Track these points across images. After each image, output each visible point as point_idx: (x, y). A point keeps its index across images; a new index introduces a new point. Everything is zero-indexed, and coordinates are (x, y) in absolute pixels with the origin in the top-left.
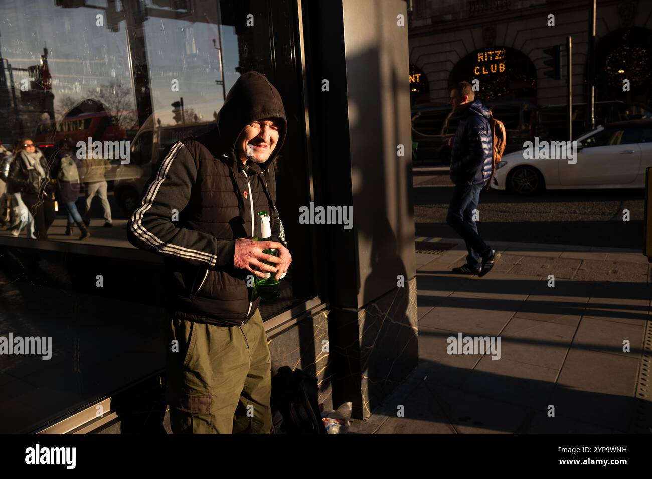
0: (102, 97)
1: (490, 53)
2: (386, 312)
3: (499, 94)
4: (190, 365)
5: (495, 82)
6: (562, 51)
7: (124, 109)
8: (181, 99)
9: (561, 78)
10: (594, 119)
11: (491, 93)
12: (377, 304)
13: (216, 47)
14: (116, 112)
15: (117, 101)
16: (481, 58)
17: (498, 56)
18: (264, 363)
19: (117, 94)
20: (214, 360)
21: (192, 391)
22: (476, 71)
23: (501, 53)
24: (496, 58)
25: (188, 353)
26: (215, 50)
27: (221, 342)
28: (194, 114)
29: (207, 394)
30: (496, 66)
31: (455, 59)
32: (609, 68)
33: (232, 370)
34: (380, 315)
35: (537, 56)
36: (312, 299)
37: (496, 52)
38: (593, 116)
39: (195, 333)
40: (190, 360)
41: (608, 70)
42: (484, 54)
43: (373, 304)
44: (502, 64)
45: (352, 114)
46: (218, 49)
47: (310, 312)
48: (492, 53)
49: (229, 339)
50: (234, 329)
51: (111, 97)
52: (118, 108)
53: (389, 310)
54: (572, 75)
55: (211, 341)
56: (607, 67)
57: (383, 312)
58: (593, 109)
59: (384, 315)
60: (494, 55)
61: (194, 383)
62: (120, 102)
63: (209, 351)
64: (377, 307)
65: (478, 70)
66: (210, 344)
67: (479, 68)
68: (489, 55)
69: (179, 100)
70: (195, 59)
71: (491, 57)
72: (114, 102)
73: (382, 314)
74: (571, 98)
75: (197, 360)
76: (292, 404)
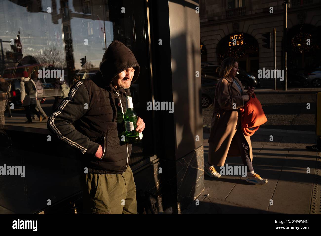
0: (46, 55)
1: (236, 35)
2: (189, 162)
3: (241, 56)
4: (98, 197)
5: (238, 49)
6: (271, 35)
7: (56, 61)
8: (85, 57)
9: (271, 48)
10: (286, 68)
11: (237, 55)
12: (185, 158)
13: (103, 31)
14: (53, 63)
15: (53, 57)
16: (232, 38)
17: (240, 37)
18: (133, 191)
19: (53, 54)
20: (111, 193)
21: (100, 211)
22: (229, 44)
23: (241, 35)
24: (239, 38)
25: (97, 191)
26: (102, 33)
27: (113, 183)
28: (91, 64)
29: (107, 211)
30: (239, 42)
31: (219, 38)
32: (293, 43)
33: (119, 197)
34: (186, 164)
35: (259, 37)
36: (153, 156)
37: (239, 35)
38: (286, 67)
39: (100, 180)
40: (98, 195)
41: (293, 44)
42: (233, 36)
43: (183, 158)
44: (242, 41)
45: (173, 65)
46: (103, 32)
47: (152, 163)
48: (237, 36)
49: (117, 181)
50: (119, 175)
51: (50, 55)
52: (54, 60)
53: (190, 161)
54: (276, 47)
55: (108, 183)
56: (292, 43)
57: (187, 162)
58: (286, 63)
59: (188, 164)
60: (238, 37)
61: (101, 207)
62: (54, 58)
63: (107, 189)
64: (185, 160)
65: (230, 44)
66: (108, 185)
67: (231, 43)
68: (236, 37)
69: (84, 57)
70: (93, 37)
71: (237, 38)
72: (52, 58)
73: (187, 163)
74: (275, 58)
75: (102, 194)
76: (144, 208)
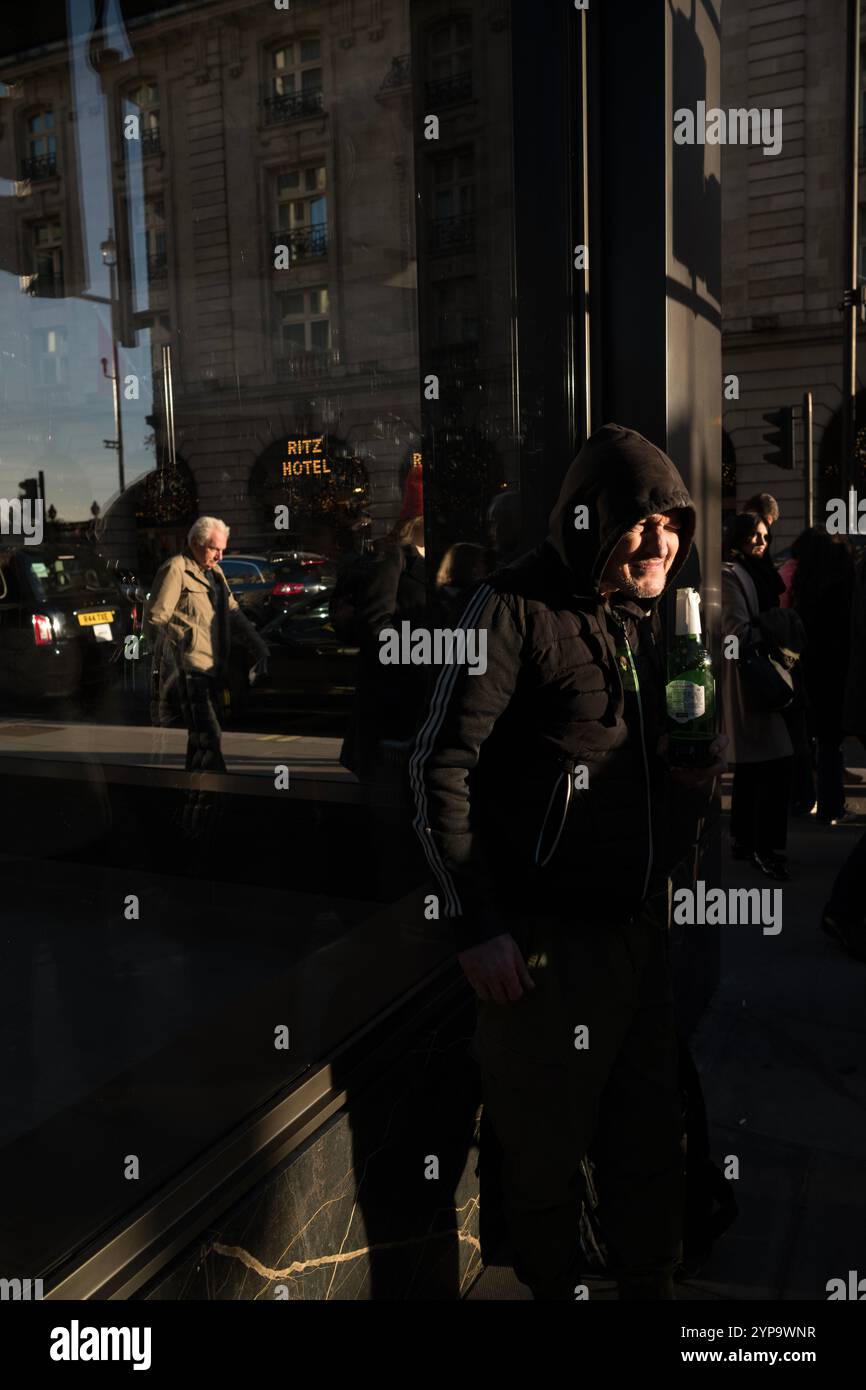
8: (41, 474)
9: (794, 465)
13: (109, 373)
26: (106, 379)
46: (111, 377)
69: (36, 476)
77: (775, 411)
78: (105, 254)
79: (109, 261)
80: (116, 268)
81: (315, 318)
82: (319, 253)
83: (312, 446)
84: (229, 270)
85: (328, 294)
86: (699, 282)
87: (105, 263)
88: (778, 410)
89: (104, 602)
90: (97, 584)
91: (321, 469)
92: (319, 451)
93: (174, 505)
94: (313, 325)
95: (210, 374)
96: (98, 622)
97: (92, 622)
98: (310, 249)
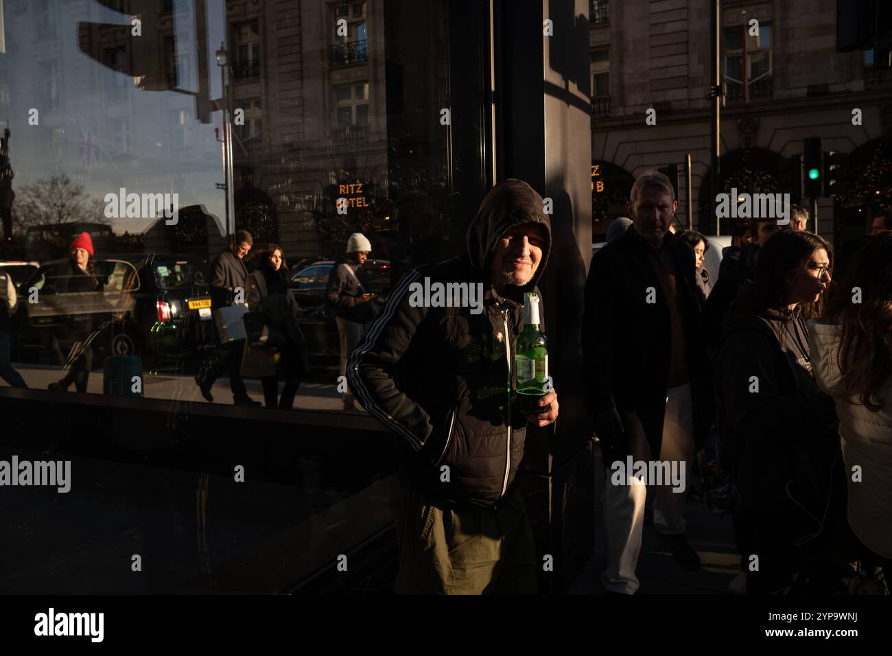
3: (597, 220)
6: (680, 171)
13: (219, 138)
23: (598, 168)
44: (600, 183)
46: (221, 141)
72: (55, 205)
77: (665, 166)
78: (218, 58)
79: (221, 63)
80: (226, 68)
81: (360, 102)
82: (362, 60)
83: (356, 188)
84: (301, 70)
85: (370, 87)
86: (570, 83)
87: (218, 65)
88: (667, 166)
89: (207, 293)
90: (202, 281)
91: (362, 204)
92: (361, 192)
93: (262, 228)
94: (359, 107)
95: (288, 139)
96: (202, 306)
97: (198, 307)
98: (356, 57)
